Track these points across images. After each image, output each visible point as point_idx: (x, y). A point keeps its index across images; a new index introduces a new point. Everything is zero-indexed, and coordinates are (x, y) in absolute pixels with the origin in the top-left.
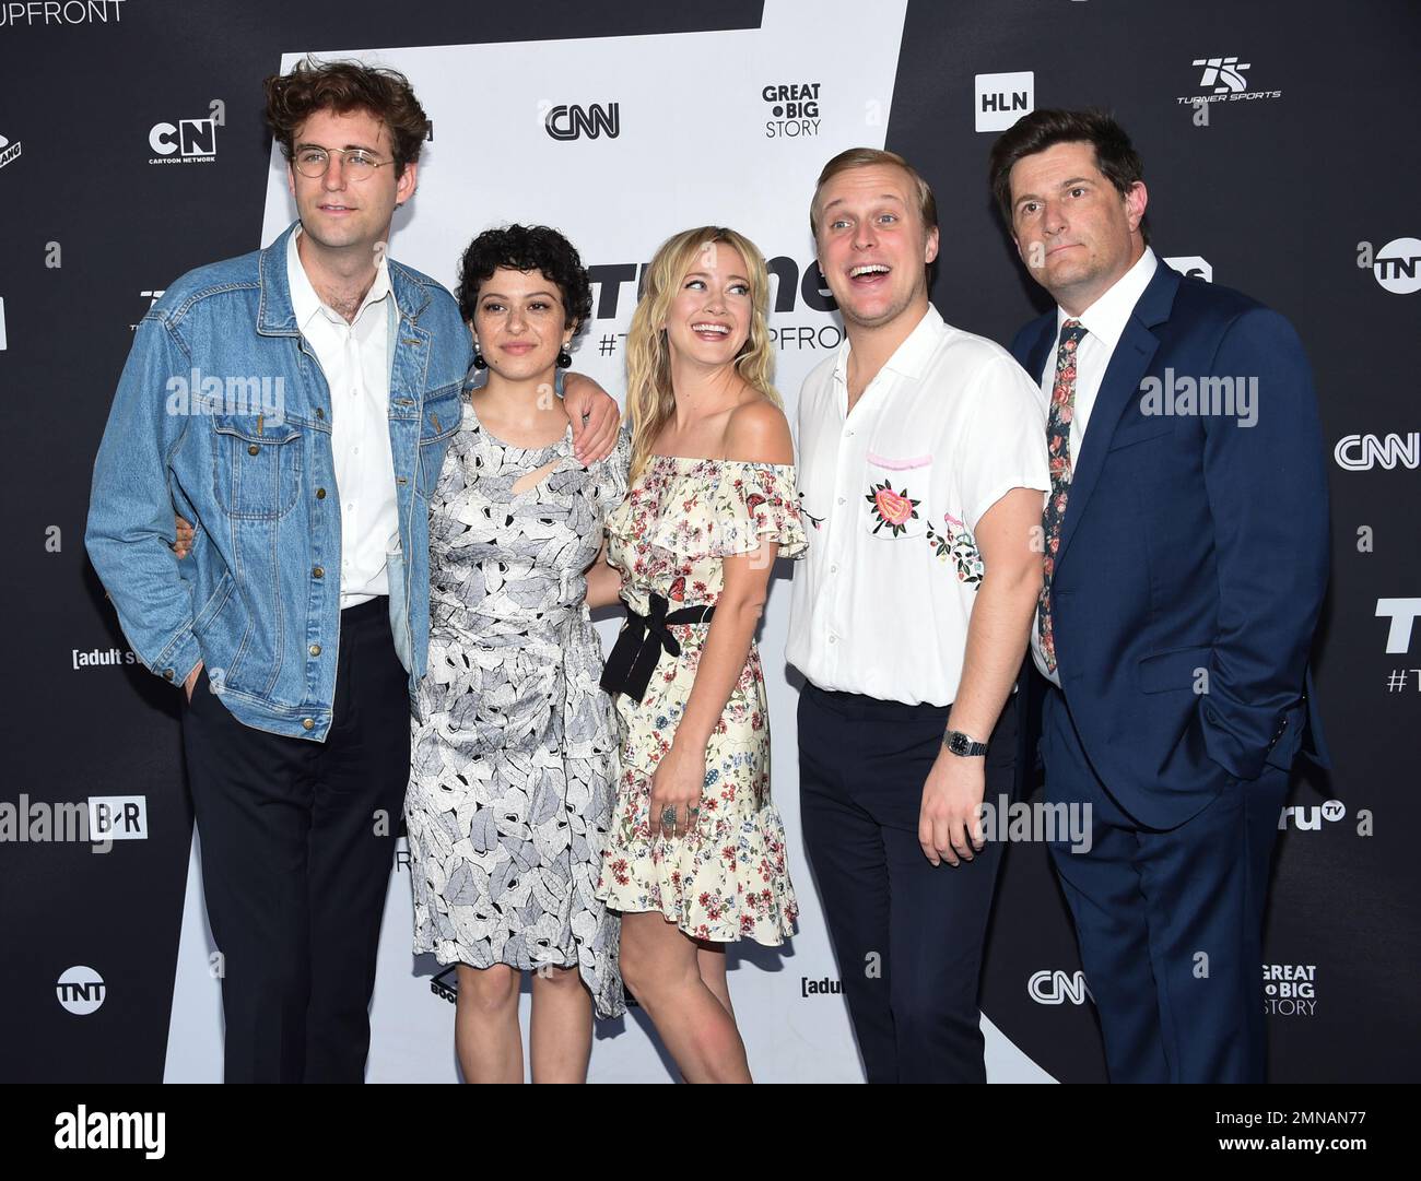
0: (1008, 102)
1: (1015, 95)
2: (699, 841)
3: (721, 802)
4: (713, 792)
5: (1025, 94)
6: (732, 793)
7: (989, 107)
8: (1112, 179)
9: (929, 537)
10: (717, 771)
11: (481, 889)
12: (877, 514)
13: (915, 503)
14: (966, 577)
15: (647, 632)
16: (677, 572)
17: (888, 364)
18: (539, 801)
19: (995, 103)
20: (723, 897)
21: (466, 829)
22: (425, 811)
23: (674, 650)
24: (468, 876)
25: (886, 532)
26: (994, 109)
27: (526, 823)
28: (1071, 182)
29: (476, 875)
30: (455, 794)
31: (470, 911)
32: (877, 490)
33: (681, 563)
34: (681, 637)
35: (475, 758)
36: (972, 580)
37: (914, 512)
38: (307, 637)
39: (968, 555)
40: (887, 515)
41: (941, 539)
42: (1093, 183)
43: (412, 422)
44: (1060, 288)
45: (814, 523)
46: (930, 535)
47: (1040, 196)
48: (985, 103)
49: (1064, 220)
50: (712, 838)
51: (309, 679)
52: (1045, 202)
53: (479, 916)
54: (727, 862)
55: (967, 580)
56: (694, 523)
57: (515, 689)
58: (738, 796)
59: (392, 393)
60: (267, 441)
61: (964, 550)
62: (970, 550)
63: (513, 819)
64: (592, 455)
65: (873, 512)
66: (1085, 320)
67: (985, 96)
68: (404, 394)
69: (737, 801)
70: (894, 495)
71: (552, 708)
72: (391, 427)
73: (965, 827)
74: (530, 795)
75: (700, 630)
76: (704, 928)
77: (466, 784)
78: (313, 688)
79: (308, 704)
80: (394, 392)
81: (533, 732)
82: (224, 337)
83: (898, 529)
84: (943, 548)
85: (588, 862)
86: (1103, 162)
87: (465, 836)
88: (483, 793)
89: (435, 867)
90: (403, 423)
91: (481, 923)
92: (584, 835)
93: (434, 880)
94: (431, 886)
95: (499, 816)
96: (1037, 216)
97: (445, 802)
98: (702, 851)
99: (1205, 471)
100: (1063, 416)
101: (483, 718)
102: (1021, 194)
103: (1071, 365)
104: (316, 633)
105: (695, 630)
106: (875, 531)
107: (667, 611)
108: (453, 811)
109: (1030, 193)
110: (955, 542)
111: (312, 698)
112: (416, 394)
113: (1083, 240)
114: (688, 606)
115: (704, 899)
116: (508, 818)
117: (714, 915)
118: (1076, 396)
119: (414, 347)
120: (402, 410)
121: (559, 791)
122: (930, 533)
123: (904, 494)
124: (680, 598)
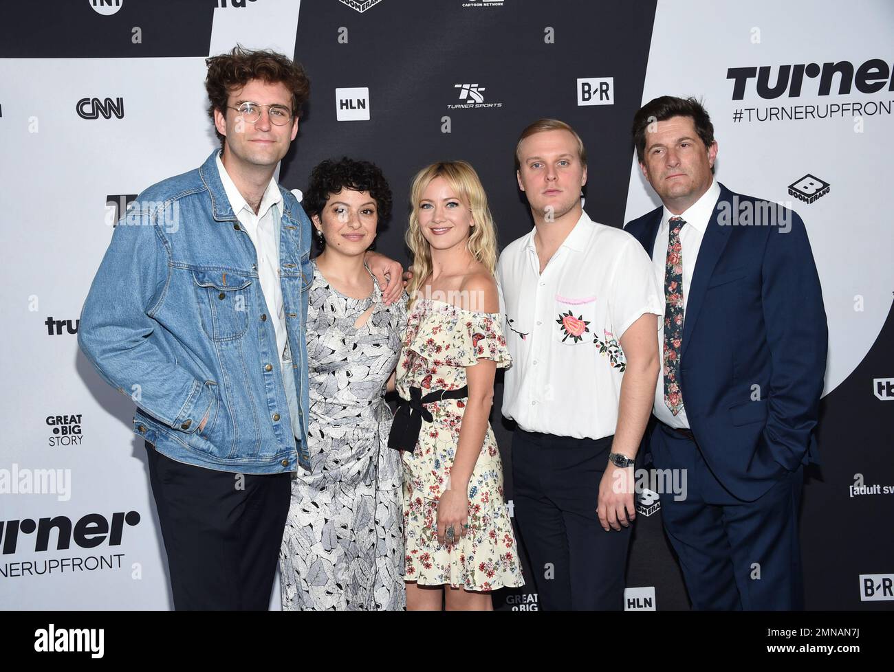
0: (355, 104)
1: (359, 101)
2: (473, 533)
3: (482, 505)
4: (476, 500)
5: (364, 100)
6: (487, 498)
7: (344, 107)
8: (703, 139)
9: (595, 342)
10: (476, 487)
11: (329, 575)
12: (564, 330)
13: (587, 323)
14: (615, 364)
15: (411, 410)
16: (428, 371)
17: (564, 244)
18: (360, 514)
19: (347, 104)
20: (494, 562)
21: (318, 536)
22: (292, 526)
23: (430, 419)
24: (321, 565)
25: (570, 340)
26: (347, 108)
27: (352, 530)
28: (683, 139)
29: (327, 567)
30: (312, 514)
31: (323, 589)
32: (563, 316)
33: (431, 366)
34: (433, 411)
35: (321, 490)
36: (618, 366)
37: (586, 328)
38: (269, 410)
39: (616, 352)
40: (571, 331)
41: (602, 343)
42: (694, 140)
43: (296, 278)
44: (671, 198)
45: (522, 337)
46: (595, 341)
47: (665, 144)
48: (342, 105)
49: (678, 159)
50: (482, 528)
51: (277, 436)
52: (667, 148)
53: (328, 593)
54: (493, 540)
55: (616, 367)
56: (438, 342)
57: (351, 448)
58: (490, 498)
59: (281, 260)
60: (230, 289)
61: (613, 349)
62: (616, 349)
63: (345, 527)
64: (392, 299)
65: (562, 329)
66: (685, 216)
67: (341, 101)
68: (289, 261)
69: (490, 501)
70: (575, 319)
71: (371, 458)
72: (282, 282)
73: (626, 508)
74: (355, 512)
75: (444, 406)
76: (486, 584)
77: (318, 507)
78: (281, 441)
79: (281, 451)
80: (283, 260)
81: (359, 473)
82: (191, 225)
83: (577, 338)
84: (603, 349)
85: (386, 556)
86: (699, 128)
87: (318, 541)
88: (328, 512)
89: (300, 562)
90: (291, 278)
91: (329, 597)
92: (384, 539)
93: (300, 569)
94: (298, 573)
95: (337, 525)
96: (662, 155)
97: (305, 519)
98: (476, 539)
99: (763, 299)
100: (676, 271)
101: (328, 468)
102: (654, 143)
103: (678, 242)
104: (274, 406)
105: (440, 406)
106: (563, 341)
107: (421, 395)
108: (310, 525)
109: (659, 143)
110: (609, 345)
111: (282, 446)
112: (296, 260)
113: (687, 172)
114: (433, 391)
115: (482, 567)
116: (342, 527)
117: (490, 574)
118: (683, 259)
119: (292, 231)
120: (289, 271)
121: (371, 510)
122: (595, 340)
123: (580, 318)
124: (429, 387)
